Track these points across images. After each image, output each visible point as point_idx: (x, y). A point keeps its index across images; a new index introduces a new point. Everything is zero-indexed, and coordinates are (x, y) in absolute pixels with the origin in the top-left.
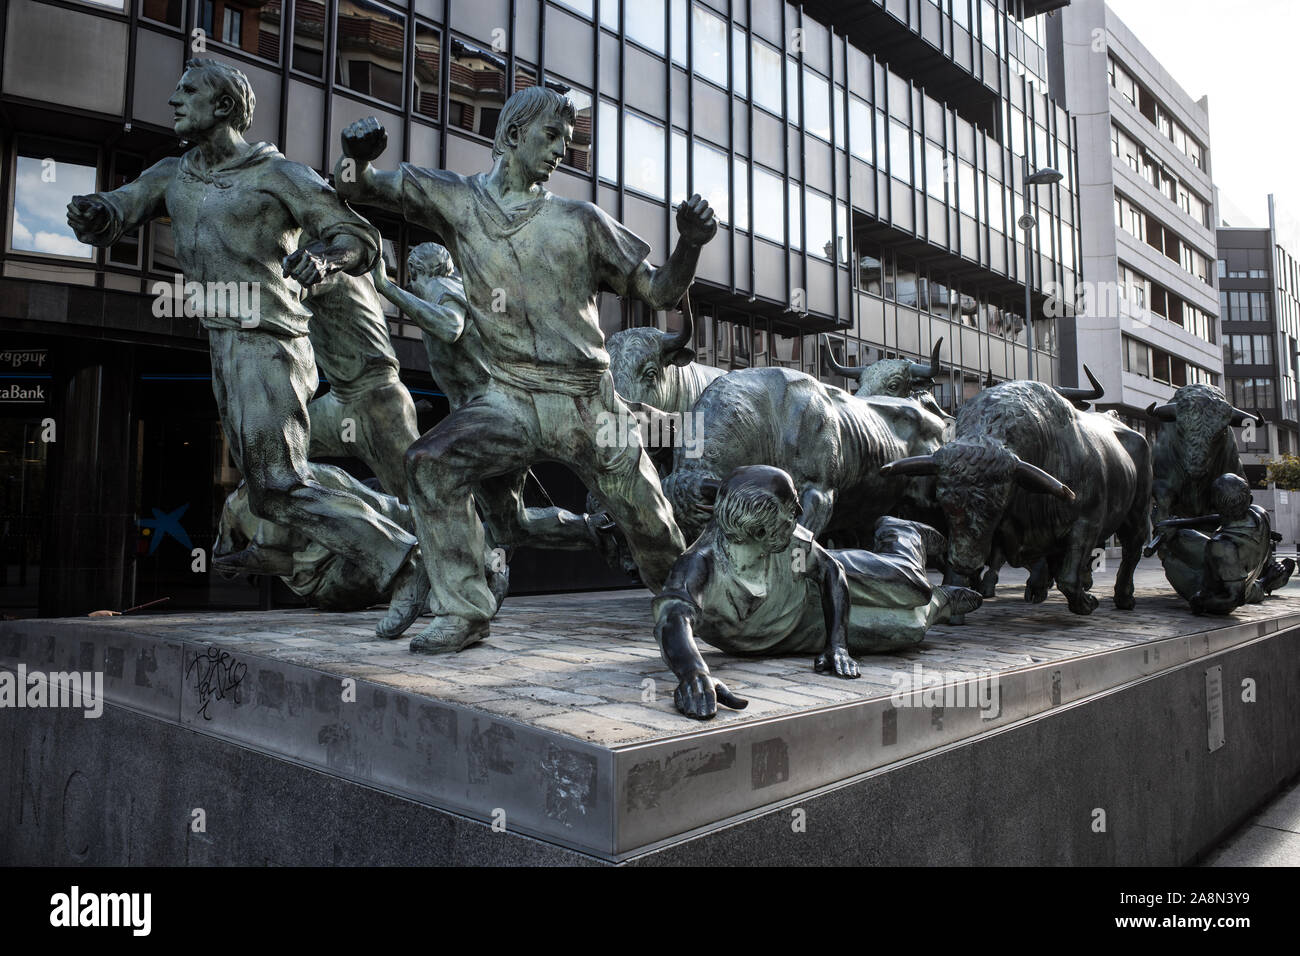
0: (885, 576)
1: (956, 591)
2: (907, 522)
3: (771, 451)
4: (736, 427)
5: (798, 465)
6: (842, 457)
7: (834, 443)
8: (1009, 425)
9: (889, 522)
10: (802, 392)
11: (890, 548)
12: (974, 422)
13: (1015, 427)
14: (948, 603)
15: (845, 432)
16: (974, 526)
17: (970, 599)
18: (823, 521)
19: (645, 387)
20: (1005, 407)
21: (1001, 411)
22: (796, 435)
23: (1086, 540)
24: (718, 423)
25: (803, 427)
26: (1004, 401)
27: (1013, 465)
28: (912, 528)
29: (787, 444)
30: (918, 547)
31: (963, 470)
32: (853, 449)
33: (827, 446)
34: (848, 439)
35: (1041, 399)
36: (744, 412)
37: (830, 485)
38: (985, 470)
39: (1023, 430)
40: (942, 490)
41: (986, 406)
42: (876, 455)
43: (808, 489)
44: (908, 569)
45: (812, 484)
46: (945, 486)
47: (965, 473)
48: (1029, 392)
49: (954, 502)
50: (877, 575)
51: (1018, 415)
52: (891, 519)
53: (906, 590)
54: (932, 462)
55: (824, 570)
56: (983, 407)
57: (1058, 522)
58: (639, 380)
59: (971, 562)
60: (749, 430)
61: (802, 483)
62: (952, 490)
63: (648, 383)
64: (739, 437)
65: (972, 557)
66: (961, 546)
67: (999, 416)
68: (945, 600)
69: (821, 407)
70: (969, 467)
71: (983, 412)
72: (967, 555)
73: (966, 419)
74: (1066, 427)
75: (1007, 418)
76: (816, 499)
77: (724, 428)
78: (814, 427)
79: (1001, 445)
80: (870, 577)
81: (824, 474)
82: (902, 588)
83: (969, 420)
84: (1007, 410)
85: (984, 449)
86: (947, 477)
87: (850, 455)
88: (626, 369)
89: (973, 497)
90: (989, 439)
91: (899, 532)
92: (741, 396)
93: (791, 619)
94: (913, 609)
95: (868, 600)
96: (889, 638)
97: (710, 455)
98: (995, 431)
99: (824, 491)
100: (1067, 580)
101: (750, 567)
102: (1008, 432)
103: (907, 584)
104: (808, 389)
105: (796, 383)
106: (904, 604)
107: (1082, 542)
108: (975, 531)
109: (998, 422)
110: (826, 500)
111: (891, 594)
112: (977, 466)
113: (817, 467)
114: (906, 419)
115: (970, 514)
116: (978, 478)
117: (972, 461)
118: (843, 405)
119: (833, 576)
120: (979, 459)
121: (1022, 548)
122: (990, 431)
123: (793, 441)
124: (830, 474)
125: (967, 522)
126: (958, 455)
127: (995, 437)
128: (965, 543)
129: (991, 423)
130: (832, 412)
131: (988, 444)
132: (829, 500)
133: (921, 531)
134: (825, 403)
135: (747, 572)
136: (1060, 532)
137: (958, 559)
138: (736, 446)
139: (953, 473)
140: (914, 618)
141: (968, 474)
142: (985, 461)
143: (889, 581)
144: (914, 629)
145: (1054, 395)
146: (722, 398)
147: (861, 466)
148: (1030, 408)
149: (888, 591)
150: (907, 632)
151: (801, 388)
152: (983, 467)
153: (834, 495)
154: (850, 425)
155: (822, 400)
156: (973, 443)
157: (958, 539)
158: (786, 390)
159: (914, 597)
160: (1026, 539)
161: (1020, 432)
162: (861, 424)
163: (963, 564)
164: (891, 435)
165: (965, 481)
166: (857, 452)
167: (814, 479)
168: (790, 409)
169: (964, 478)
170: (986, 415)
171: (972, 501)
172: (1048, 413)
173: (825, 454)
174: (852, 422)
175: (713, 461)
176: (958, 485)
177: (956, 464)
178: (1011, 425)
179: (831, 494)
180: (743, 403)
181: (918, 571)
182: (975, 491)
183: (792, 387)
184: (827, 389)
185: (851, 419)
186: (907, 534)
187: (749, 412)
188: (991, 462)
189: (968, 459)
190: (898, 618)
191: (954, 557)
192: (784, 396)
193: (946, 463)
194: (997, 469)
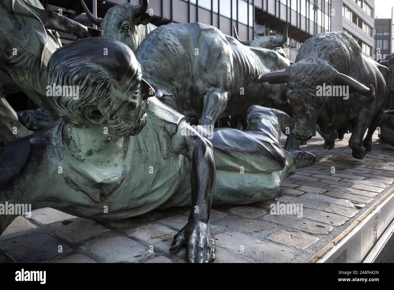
0: (249, 149)
1: (299, 153)
2: (268, 109)
3: (190, 69)
4: (166, 53)
5: (206, 77)
6: (233, 74)
7: (229, 66)
8: (331, 52)
9: (257, 109)
10: (210, 35)
11: (255, 127)
12: (310, 51)
13: (334, 54)
14: (295, 163)
15: (236, 60)
16: (308, 112)
17: (308, 159)
18: (220, 110)
19: (123, 35)
20: (328, 42)
21: (326, 44)
22: (205, 59)
23: (366, 120)
24: (155, 50)
25: (209, 55)
26: (328, 39)
27: (334, 74)
28: (271, 113)
29: (200, 65)
30: (275, 126)
31: (304, 79)
32: (240, 70)
33: (224, 67)
34: (238, 64)
35: (347, 41)
36: (172, 44)
37: (226, 89)
38: (317, 78)
39: (338, 56)
40: (290, 91)
41: (317, 42)
42: (253, 74)
43: (212, 92)
44: (268, 143)
45: (214, 88)
46: (292, 88)
47: (304, 80)
48: (340, 36)
49: (297, 98)
50: (242, 149)
51: (336, 47)
52: (259, 107)
53: (266, 160)
54: (284, 74)
55: (192, 148)
56: (315, 42)
57: (351, 110)
58: (119, 31)
59: (305, 133)
60: (175, 55)
61: (209, 88)
62: (296, 90)
63: (125, 34)
64: (168, 59)
65: (306, 130)
66: (299, 124)
67: (325, 47)
68: (293, 161)
69: (221, 44)
70: (307, 77)
71: (315, 45)
72: (303, 129)
73: (305, 50)
74: (359, 57)
75: (329, 49)
76: (217, 97)
77: (158, 53)
78: (216, 55)
79: (327, 63)
80: (237, 150)
81: (222, 83)
82: (263, 159)
83: (307, 51)
84: (330, 44)
85: (317, 66)
86: (293, 83)
87: (239, 75)
88: (112, 26)
89: (308, 94)
90: (319, 60)
91: (263, 115)
92: (171, 35)
93: (166, 190)
94: (271, 173)
95: (235, 167)
96: (252, 197)
97: (148, 69)
98: (323, 56)
99: (222, 92)
100: (355, 142)
101: (98, 152)
102: (330, 56)
103: (267, 156)
104: (214, 34)
105: (206, 30)
106: (264, 170)
107: (364, 121)
108: (308, 115)
109: (325, 50)
110: (223, 98)
111: (254, 164)
112: (312, 76)
113: (217, 78)
114: (270, 58)
115: (306, 105)
116: (312, 84)
117: (309, 73)
118: (235, 46)
119: (200, 153)
120: (314, 71)
121: (330, 125)
122: (320, 56)
123: (203, 64)
124: (225, 83)
125: (304, 110)
126: (301, 69)
127: (323, 59)
128: (302, 122)
129: (320, 51)
130: (228, 49)
131: (319, 62)
132: (224, 98)
133: (278, 115)
134: (224, 43)
135: (95, 156)
136: (352, 116)
137: (298, 131)
138: (166, 64)
139: (297, 81)
140: (271, 180)
141: (306, 81)
142: (317, 72)
143: (252, 153)
144: (271, 190)
145: (353, 40)
146: (159, 36)
147: (245, 80)
148: (342, 44)
149: (252, 161)
150: (265, 192)
151: (210, 34)
152: (316, 76)
153: (228, 95)
154: (239, 57)
155: (222, 41)
156: (310, 62)
157: (299, 120)
158: (200, 34)
159: (271, 165)
160: (333, 119)
161: (337, 57)
162: (245, 57)
163: (301, 134)
164: (262, 65)
165: (304, 85)
166: (243, 72)
167: (216, 85)
168: (202, 45)
169: (304, 83)
170: (317, 47)
171: (308, 97)
172: (350, 48)
173: (223, 71)
174: (240, 55)
175: (151, 74)
176: (299, 88)
177: (299, 75)
178: (332, 52)
179: (226, 94)
180: (172, 40)
181: (275, 144)
182: (310, 91)
183: (203, 32)
184: (227, 37)
185: (239, 54)
186: (268, 117)
187: (176, 45)
188: (321, 73)
189: (306, 72)
190: (259, 180)
191: (296, 130)
192: (199, 37)
193: (293, 74)
194: (324, 77)
